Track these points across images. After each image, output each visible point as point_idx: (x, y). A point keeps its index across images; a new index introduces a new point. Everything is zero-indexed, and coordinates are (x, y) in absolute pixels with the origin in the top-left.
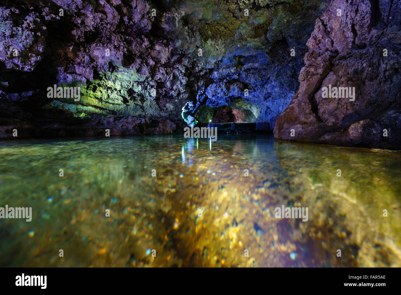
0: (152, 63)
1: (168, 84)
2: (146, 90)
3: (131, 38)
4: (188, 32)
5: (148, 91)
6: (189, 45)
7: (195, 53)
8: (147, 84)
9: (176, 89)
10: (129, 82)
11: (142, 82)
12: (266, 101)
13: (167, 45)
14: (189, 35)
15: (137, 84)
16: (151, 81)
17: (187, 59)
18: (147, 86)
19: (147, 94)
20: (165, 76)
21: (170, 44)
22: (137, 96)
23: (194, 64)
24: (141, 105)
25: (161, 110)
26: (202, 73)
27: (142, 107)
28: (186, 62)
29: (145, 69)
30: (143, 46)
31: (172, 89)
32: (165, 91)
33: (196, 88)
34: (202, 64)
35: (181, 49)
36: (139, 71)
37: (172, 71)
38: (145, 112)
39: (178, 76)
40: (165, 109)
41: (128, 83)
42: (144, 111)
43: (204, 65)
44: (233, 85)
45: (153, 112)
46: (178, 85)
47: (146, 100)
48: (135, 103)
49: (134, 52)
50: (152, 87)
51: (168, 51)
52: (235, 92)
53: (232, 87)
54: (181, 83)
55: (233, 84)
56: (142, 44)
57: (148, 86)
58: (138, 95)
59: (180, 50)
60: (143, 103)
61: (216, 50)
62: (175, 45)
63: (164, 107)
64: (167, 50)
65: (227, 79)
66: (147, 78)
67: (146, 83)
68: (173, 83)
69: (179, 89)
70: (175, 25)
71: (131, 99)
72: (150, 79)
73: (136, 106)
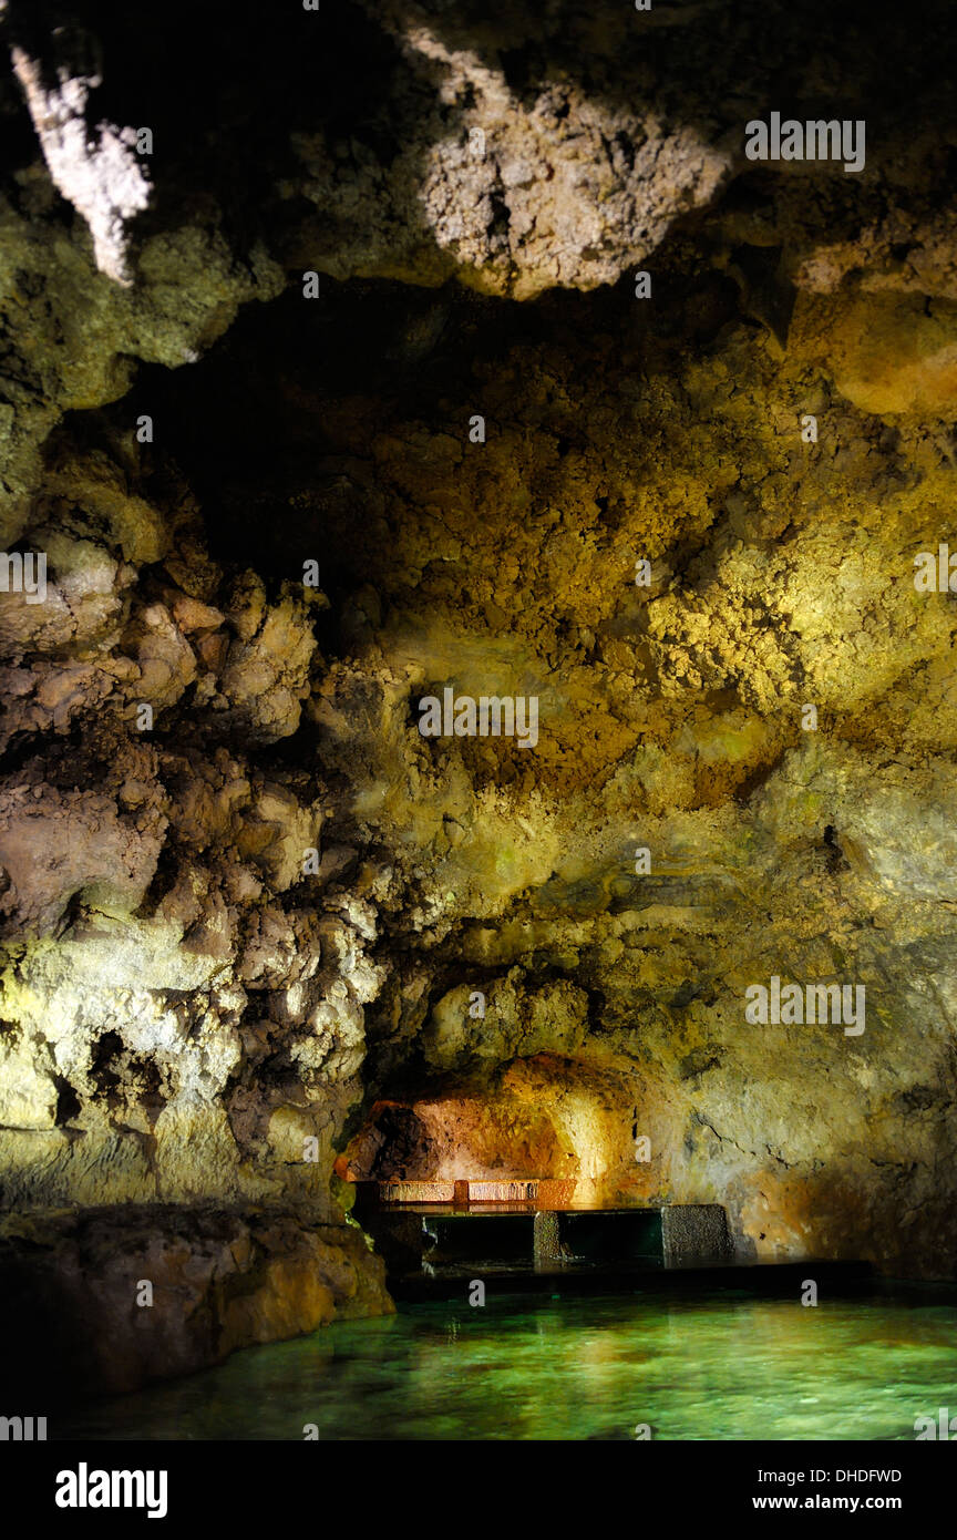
0: (247, 886)
1: (294, 1001)
2: (191, 1041)
3: (183, 763)
4: (420, 753)
5: (200, 1043)
6: (415, 810)
7: (433, 849)
8: (206, 1006)
9: (326, 1029)
10: (126, 996)
11: (185, 993)
12: (690, 1084)
13: (305, 798)
14: (418, 764)
15: (165, 1007)
16: (226, 986)
17: (384, 867)
18: (203, 1017)
19: (191, 1066)
20: (290, 959)
21: (318, 790)
22: (129, 1073)
23: (412, 894)
24: (146, 1129)
25: (247, 1155)
26: (430, 938)
27: (148, 1145)
28: (382, 885)
29: (220, 926)
30: (224, 802)
31: (303, 1030)
32: (270, 1037)
33: (398, 1013)
34: (450, 897)
35: (376, 823)
36: (193, 936)
37: (312, 927)
38: (158, 1177)
39: (342, 956)
40: (263, 1150)
41: (118, 1000)
42: (152, 1167)
43: (457, 902)
44: (546, 997)
45: (203, 1172)
46: (334, 1003)
47: (167, 1095)
48: (112, 1122)
49: (187, 833)
50: (224, 1016)
51: (312, 827)
52: (557, 1033)
53: (541, 1007)
54: (351, 994)
55: (542, 992)
56: (218, 790)
57: (209, 1018)
58: (136, 1067)
59: (369, 826)
60: (153, 1119)
61: (522, 838)
62: (352, 803)
63: (255, 1137)
64: (307, 819)
65: (522, 967)
66: (218, 971)
67: (201, 1000)
68: (316, 992)
69: (337, 1025)
70: (377, 723)
71: (94, 1098)
72: (227, 974)
73: (120, 1141)
